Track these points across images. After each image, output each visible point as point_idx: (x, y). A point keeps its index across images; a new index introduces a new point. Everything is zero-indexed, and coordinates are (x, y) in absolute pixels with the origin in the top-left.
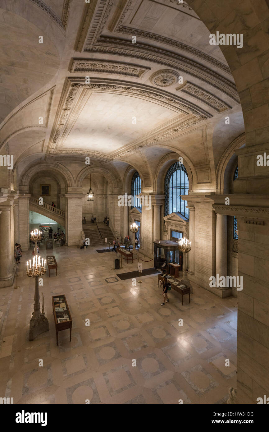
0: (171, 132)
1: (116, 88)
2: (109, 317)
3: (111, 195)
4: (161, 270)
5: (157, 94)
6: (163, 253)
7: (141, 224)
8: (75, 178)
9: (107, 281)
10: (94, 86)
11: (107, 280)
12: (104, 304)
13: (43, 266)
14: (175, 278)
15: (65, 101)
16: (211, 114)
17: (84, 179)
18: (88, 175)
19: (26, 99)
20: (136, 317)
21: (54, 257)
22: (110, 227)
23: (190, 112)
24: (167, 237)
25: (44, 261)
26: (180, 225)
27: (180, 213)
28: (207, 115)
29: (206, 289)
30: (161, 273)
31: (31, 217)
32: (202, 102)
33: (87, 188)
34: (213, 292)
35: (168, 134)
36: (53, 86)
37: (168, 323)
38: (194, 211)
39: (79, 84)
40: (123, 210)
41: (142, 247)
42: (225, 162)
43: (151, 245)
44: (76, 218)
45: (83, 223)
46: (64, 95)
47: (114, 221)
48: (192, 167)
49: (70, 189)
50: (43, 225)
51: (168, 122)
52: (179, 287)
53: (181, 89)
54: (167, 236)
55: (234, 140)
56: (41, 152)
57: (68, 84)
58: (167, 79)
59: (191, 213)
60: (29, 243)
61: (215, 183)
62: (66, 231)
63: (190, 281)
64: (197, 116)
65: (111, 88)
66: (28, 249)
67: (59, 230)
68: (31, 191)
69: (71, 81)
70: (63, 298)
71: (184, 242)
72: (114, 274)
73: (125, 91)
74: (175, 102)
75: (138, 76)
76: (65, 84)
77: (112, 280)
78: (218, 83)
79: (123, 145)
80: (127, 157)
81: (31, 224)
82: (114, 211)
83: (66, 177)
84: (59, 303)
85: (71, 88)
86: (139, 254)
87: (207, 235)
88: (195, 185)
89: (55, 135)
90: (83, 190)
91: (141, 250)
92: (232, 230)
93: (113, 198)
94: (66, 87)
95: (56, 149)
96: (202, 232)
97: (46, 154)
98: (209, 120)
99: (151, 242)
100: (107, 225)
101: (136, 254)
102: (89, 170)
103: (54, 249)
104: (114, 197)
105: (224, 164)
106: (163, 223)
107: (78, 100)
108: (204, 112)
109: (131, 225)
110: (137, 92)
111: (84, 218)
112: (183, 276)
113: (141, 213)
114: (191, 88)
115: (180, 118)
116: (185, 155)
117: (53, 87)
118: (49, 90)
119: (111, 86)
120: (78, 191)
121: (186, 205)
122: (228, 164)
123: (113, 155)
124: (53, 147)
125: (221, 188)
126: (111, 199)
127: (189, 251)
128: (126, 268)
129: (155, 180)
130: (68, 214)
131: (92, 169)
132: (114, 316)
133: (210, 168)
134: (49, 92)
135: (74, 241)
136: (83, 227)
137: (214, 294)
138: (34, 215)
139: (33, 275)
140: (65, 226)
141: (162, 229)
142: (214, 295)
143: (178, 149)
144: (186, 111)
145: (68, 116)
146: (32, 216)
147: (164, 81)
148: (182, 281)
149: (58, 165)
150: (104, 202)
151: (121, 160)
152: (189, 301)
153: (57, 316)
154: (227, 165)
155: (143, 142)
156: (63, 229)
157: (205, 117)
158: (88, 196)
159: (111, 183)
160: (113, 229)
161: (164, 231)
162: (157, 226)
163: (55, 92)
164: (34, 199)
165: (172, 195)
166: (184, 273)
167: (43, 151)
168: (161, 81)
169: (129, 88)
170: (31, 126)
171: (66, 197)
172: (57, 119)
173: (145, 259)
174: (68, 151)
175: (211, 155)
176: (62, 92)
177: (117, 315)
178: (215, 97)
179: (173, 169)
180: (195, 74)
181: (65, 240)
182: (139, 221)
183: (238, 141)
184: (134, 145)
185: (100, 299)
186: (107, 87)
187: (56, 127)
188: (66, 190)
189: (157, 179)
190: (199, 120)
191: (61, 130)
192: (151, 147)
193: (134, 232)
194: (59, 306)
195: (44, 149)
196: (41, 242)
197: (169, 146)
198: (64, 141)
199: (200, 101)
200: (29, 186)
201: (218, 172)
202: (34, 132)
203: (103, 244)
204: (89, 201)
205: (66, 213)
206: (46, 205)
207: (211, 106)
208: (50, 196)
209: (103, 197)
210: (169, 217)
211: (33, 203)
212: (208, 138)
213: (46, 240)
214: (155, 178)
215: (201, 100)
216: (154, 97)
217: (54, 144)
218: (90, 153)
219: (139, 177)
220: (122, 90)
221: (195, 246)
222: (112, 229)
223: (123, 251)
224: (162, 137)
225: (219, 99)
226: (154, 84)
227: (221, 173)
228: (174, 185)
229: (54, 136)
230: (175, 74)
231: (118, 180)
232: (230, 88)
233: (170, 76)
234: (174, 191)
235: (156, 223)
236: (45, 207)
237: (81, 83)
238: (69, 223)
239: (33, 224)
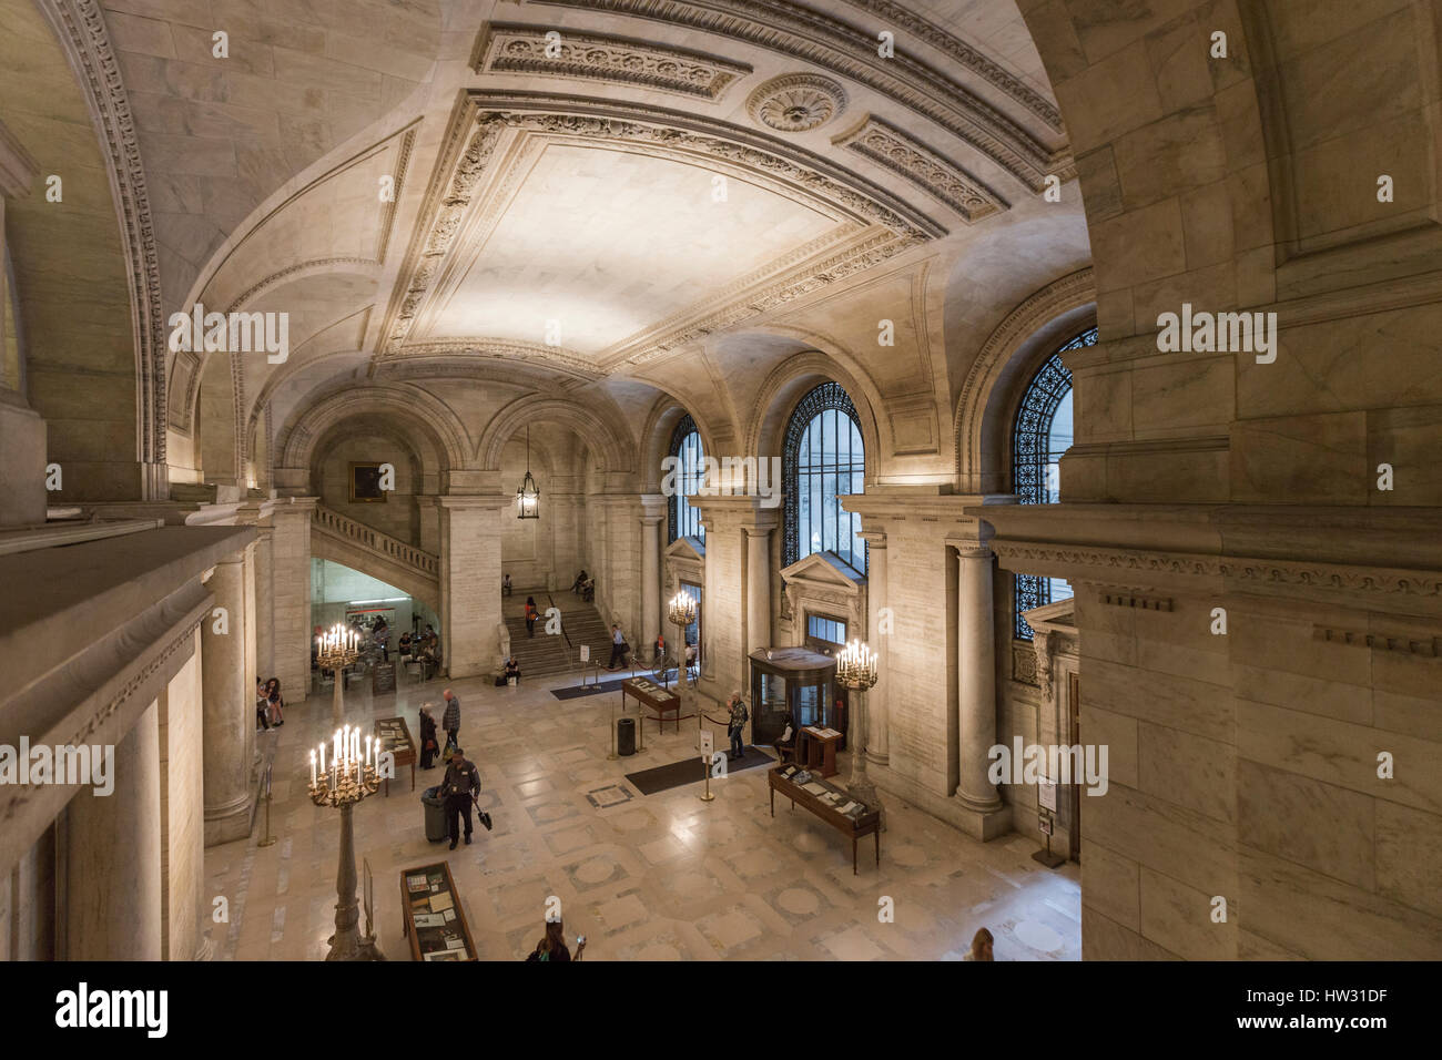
0: (811, 286)
1: (631, 133)
2: (606, 934)
3: (600, 497)
4: (778, 750)
5: (768, 156)
6: (781, 693)
7: (702, 596)
8: (475, 440)
9: (592, 801)
10: (559, 122)
11: (594, 795)
12: (586, 887)
13: (368, 763)
14: (825, 777)
15: (454, 174)
16: (944, 225)
17: (506, 442)
18: (521, 426)
19: (314, 165)
20: (701, 928)
21: (401, 721)
22: (596, 605)
23: (876, 220)
24: (793, 637)
25: (373, 745)
26: (836, 594)
27: (835, 555)
28: (929, 229)
29: (928, 813)
30: (777, 764)
31: (316, 576)
32: (916, 186)
33: (515, 474)
34: (954, 821)
35: (800, 289)
36: (411, 121)
37: (811, 941)
38: (885, 547)
39: (505, 116)
40: (642, 548)
41: (708, 673)
42: (983, 383)
43: (740, 666)
44: (478, 580)
45: (503, 596)
46: (448, 153)
47: (611, 586)
48: (875, 399)
49: (457, 479)
50: (359, 607)
51: (798, 250)
52: (841, 810)
53: (850, 141)
54: (795, 634)
55: (1011, 313)
56: (356, 348)
57: (468, 113)
58: (806, 105)
59: (875, 554)
60: (309, 673)
61: (952, 452)
62: (444, 627)
63: (876, 789)
64: (899, 232)
65: (616, 133)
66: (307, 695)
67: (419, 621)
68: (316, 485)
69: (477, 103)
70: (440, 876)
71: (856, 655)
72: (618, 772)
73: (660, 142)
74: (826, 183)
75: (708, 93)
76: (454, 112)
77: (610, 796)
78: (970, 124)
79: (645, 327)
80: (653, 367)
81: (317, 605)
82: (610, 550)
83: (443, 436)
84: (426, 894)
85: (475, 128)
86: (698, 695)
87: (929, 629)
88: (886, 460)
89: (408, 289)
90: (503, 480)
91: (705, 686)
92: (1010, 610)
93: (607, 506)
94: (458, 125)
95: (410, 339)
96: (910, 618)
97: (373, 358)
98: (937, 245)
99: (739, 657)
100: (588, 601)
101: (691, 699)
102: (522, 412)
103: (399, 692)
104: (611, 503)
105: (980, 389)
106: (778, 591)
107: (497, 169)
108: (919, 218)
109: (671, 597)
110: (703, 148)
111: (508, 576)
112: (854, 771)
113: (704, 556)
114: (882, 138)
115: (838, 236)
116: (854, 359)
117: (411, 124)
118: (394, 135)
119: (614, 124)
120: (486, 482)
121: (858, 527)
122: (993, 390)
123: (605, 360)
124: (399, 333)
125: (974, 471)
126: (600, 509)
127: (873, 683)
128: (658, 751)
129: (750, 444)
130: (449, 566)
131: (536, 406)
132: (622, 929)
133: (933, 402)
134: (396, 140)
135: (472, 658)
136: (503, 610)
137: (956, 828)
138: (326, 571)
139: (334, 800)
140: (438, 610)
141: (775, 614)
142: (956, 832)
143: (829, 342)
144: (862, 215)
145: (459, 225)
146: (320, 574)
147: (796, 113)
148: (849, 788)
149: (416, 395)
150: (575, 520)
151: (634, 376)
152: (878, 859)
153: (420, 943)
154: (991, 394)
155: (712, 316)
156: (433, 618)
157: (924, 236)
158: (520, 501)
159: (600, 456)
160: (608, 612)
161: (782, 617)
162: (757, 599)
163: (418, 142)
164: (328, 516)
165: (810, 493)
166: (855, 762)
167: (364, 346)
168: (785, 114)
169: (676, 134)
170: (325, 258)
171: (445, 505)
172: (419, 235)
173: (720, 714)
174: (451, 347)
175: (940, 363)
176: (444, 142)
177: (636, 924)
178: (960, 169)
179: (809, 405)
180: (899, 91)
181: (441, 656)
182: (697, 586)
183: (1024, 314)
184: (683, 325)
185: (572, 869)
186: (602, 128)
187: (416, 262)
188: (444, 482)
189: (757, 440)
190: (904, 244)
191: (433, 273)
192: (740, 332)
193: (681, 624)
194: (428, 906)
195: (366, 340)
196: (354, 670)
197: (801, 330)
198: (439, 312)
199: (910, 182)
200: (311, 469)
201: (962, 416)
202: (332, 278)
203: (575, 667)
204: (523, 517)
205: (444, 560)
206: (373, 536)
207: (942, 197)
208: (385, 501)
209: (573, 504)
210: (798, 568)
211: (323, 529)
212: (930, 305)
213: (369, 660)
214: (752, 437)
215: (912, 177)
216: (758, 166)
217: (405, 322)
218: (529, 353)
219: (693, 435)
220: (652, 139)
221: (890, 666)
222: (602, 612)
223: (646, 691)
224: (778, 301)
225: (971, 177)
226: (762, 122)
227: (972, 419)
228: (816, 461)
229: (407, 294)
230: (834, 92)
231: (623, 445)
232: (1008, 140)
233: (814, 97)
234: (816, 479)
235: (757, 589)
236: (369, 541)
237: (514, 112)
238: (454, 597)
239: (324, 605)
